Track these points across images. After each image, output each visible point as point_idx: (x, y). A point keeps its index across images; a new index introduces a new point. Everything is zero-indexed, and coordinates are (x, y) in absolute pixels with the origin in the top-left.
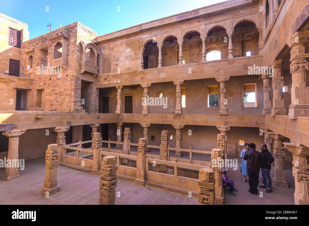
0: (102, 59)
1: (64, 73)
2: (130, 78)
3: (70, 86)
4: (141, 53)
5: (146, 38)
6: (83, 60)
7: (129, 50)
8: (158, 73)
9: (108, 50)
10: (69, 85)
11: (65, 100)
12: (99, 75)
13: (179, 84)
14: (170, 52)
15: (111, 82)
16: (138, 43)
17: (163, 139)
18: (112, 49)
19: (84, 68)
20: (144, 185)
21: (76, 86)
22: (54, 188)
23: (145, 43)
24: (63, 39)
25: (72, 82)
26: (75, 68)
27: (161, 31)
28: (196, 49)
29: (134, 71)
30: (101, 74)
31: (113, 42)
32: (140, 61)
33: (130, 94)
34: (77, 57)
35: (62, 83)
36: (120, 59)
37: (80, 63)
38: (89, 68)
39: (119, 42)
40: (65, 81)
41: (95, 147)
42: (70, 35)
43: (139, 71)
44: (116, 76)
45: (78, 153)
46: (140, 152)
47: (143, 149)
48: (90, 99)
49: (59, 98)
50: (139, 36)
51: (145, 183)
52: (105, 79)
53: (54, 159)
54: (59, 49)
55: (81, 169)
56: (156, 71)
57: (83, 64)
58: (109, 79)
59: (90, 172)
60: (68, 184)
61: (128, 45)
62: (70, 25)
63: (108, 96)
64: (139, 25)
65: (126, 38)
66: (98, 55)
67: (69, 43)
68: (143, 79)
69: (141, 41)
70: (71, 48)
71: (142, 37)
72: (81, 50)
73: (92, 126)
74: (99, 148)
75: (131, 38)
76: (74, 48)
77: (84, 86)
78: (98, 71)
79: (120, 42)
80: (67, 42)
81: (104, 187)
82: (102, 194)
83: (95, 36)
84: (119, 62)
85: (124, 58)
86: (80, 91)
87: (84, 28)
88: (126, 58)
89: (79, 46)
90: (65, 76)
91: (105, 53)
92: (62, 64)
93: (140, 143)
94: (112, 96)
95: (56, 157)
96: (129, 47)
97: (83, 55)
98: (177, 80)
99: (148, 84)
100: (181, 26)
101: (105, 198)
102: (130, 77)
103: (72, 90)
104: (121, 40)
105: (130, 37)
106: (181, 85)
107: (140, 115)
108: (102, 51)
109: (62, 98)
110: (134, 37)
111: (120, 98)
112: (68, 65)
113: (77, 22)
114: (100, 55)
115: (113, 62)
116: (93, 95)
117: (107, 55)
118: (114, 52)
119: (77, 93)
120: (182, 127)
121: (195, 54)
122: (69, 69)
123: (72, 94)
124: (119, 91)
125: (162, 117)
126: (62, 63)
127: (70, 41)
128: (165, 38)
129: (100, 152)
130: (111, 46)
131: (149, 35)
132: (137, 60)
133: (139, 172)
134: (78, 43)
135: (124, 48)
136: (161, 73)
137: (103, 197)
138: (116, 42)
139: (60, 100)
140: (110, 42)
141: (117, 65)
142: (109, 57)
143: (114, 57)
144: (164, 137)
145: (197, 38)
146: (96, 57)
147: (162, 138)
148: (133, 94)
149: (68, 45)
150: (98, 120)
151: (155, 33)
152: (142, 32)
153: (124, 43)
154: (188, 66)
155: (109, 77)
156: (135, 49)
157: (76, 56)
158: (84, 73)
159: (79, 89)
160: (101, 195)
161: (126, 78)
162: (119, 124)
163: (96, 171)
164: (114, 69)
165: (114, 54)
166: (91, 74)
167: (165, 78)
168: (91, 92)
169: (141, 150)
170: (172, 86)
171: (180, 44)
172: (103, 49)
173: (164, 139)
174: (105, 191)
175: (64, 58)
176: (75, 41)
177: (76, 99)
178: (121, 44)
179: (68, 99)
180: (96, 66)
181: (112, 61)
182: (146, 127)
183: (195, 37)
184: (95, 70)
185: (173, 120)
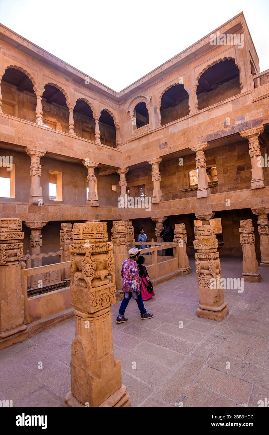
98: (35, 147)
120: (44, 225)
167: (11, 135)
185: (28, 214)
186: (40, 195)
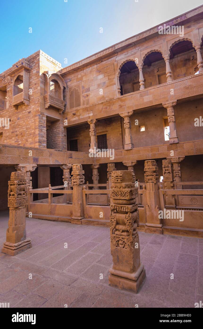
0: (69, 92)
1: (26, 110)
2: (104, 109)
3: (33, 124)
4: (116, 77)
5: (121, 59)
6: (47, 92)
7: (101, 77)
8: (141, 96)
9: (75, 81)
10: (32, 122)
11: (27, 141)
12: (67, 111)
13: (171, 105)
14: (149, 76)
15: (81, 117)
16: (112, 67)
17: (166, 171)
18: (81, 79)
19: (49, 101)
20: (162, 233)
21: (41, 123)
22: (22, 242)
23: (121, 65)
24: (24, 71)
25: (36, 118)
26: (39, 102)
27: (140, 48)
28: (182, 68)
29: (110, 99)
30: (68, 110)
31: (82, 71)
32: (116, 87)
33: (103, 132)
34: (41, 89)
35: (24, 122)
36: (91, 89)
37: (44, 96)
38: (54, 102)
39: (88, 70)
40: (27, 118)
41: (75, 184)
42: (32, 67)
43: (115, 98)
44: (86, 110)
45: (50, 197)
46: (149, 180)
47: (153, 176)
48: (57, 141)
49: (20, 140)
50: (112, 59)
51: (163, 229)
52: (74, 114)
53: (20, 194)
54: (19, 85)
55: (56, 219)
56: (138, 95)
57: (48, 97)
58: (78, 114)
59: (71, 222)
60: (41, 237)
61: (99, 71)
62: (31, 56)
63: (76, 139)
64: (112, 47)
65: (97, 64)
66: (64, 88)
67: (31, 76)
68: (122, 107)
69: (115, 63)
70: (33, 80)
71: (116, 59)
72: (44, 82)
73: (64, 167)
74: (81, 184)
75: (102, 63)
76: (37, 80)
77: (49, 126)
78: (65, 106)
79: (90, 70)
80: (29, 75)
81: (121, 227)
82: (117, 239)
83: (59, 68)
84: (90, 92)
85: (96, 86)
86: (45, 129)
87: (47, 58)
88: (98, 86)
89: (42, 77)
90: (27, 113)
91: (72, 85)
92: (24, 99)
93: (148, 167)
94: (81, 138)
95: (24, 190)
96: (100, 73)
97: (47, 87)
98: (167, 101)
99: (129, 111)
100: (165, 38)
101: (124, 247)
102: (105, 107)
103: (36, 127)
104: (91, 67)
105: (102, 61)
106: (174, 107)
107: (121, 152)
108: (69, 84)
109: (24, 139)
110: (106, 61)
111: (94, 134)
112: (30, 100)
113: (40, 51)
114: (67, 88)
115: (83, 93)
116: (60, 135)
117: (75, 87)
118: (83, 82)
119: (42, 131)
120: (181, 159)
121: (181, 75)
122: (32, 104)
123: (36, 132)
124: (92, 126)
125: (152, 150)
126: (23, 97)
127: (32, 73)
128: (146, 55)
129: (83, 191)
130: (79, 76)
131: (125, 55)
132: (112, 86)
133: (150, 213)
134: (41, 74)
135: (95, 76)
136: (144, 96)
137: (120, 246)
138: (85, 70)
139: (22, 143)
140: (77, 72)
141: (87, 96)
142: (76, 89)
143: (83, 87)
144: (166, 168)
145: (181, 55)
146: (62, 91)
147: (164, 169)
148: (107, 131)
149: (30, 78)
150: (70, 159)
151: (132, 51)
152: (116, 53)
153: (94, 69)
154: (181, 82)
155: (79, 112)
156: (109, 73)
157: (39, 88)
158: (49, 107)
159: (44, 127)
160: (115, 243)
161: (100, 109)
162: (94, 166)
163: (79, 220)
164: (84, 102)
165: (83, 84)
166: (57, 110)
167: (151, 102)
168: (58, 132)
169: (150, 177)
170: (155, 115)
171: (166, 57)
172: (70, 81)
173: (168, 170)
174: (123, 234)
175: (25, 92)
176: (38, 72)
177: (41, 138)
178: (91, 72)
179: (31, 140)
180: (62, 99)
181: (81, 93)
182: (130, 165)
183: (179, 55)
184: (61, 105)
185: (167, 152)
186: (175, 136)
